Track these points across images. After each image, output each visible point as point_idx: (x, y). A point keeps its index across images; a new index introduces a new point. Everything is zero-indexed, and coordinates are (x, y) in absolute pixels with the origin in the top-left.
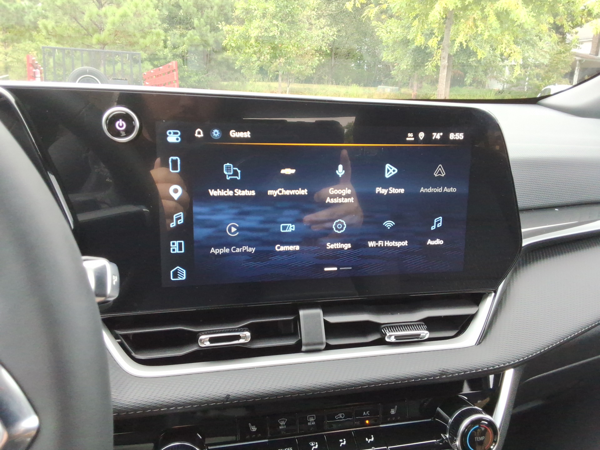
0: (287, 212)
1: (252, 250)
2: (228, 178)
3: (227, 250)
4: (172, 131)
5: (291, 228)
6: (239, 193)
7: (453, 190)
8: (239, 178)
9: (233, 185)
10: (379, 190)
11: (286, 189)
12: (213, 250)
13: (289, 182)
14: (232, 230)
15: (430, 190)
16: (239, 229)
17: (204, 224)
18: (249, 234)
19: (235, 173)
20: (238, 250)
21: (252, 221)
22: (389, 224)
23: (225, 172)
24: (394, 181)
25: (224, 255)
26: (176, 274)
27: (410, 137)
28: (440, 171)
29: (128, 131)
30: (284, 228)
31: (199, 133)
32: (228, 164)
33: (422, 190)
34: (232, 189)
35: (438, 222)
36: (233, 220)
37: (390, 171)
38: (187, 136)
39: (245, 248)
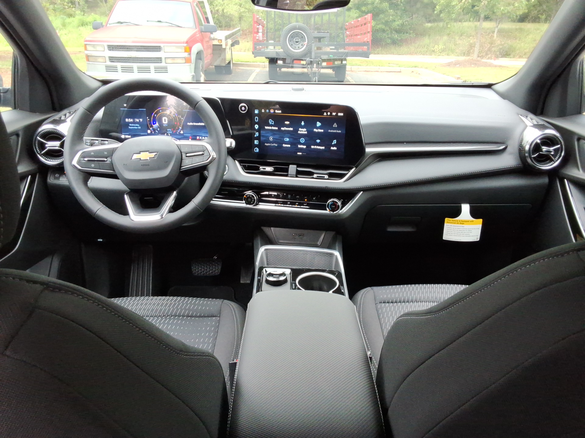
0: (286, 135)
1: (276, 145)
2: (270, 124)
3: (269, 144)
4: (256, 110)
5: (288, 140)
6: (273, 128)
7: (340, 132)
8: (273, 124)
9: (271, 126)
10: (315, 130)
11: (286, 128)
12: (266, 144)
13: (287, 126)
14: (271, 139)
15: (332, 131)
16: (273, 139)
17: (263, 136)
18: (276, 140)
19: (272, 122)
20: (273, 145)
21: (277, 137)
22: (318, 141)
23: (270, 122)
24: (320, 128)
25: (269, 146)
26: (256, 150)
27: (325, 114)
28: (335, 125)
29: (244, 110)
30: (286, 139)
31: (263, 111)
32: (270, 120)
33: (329, 131)
34: (271, 127)
35: (335, 142)
36: (271, 136)
37: (319, 124)
38: (260, 111)
39: (274, 144)
